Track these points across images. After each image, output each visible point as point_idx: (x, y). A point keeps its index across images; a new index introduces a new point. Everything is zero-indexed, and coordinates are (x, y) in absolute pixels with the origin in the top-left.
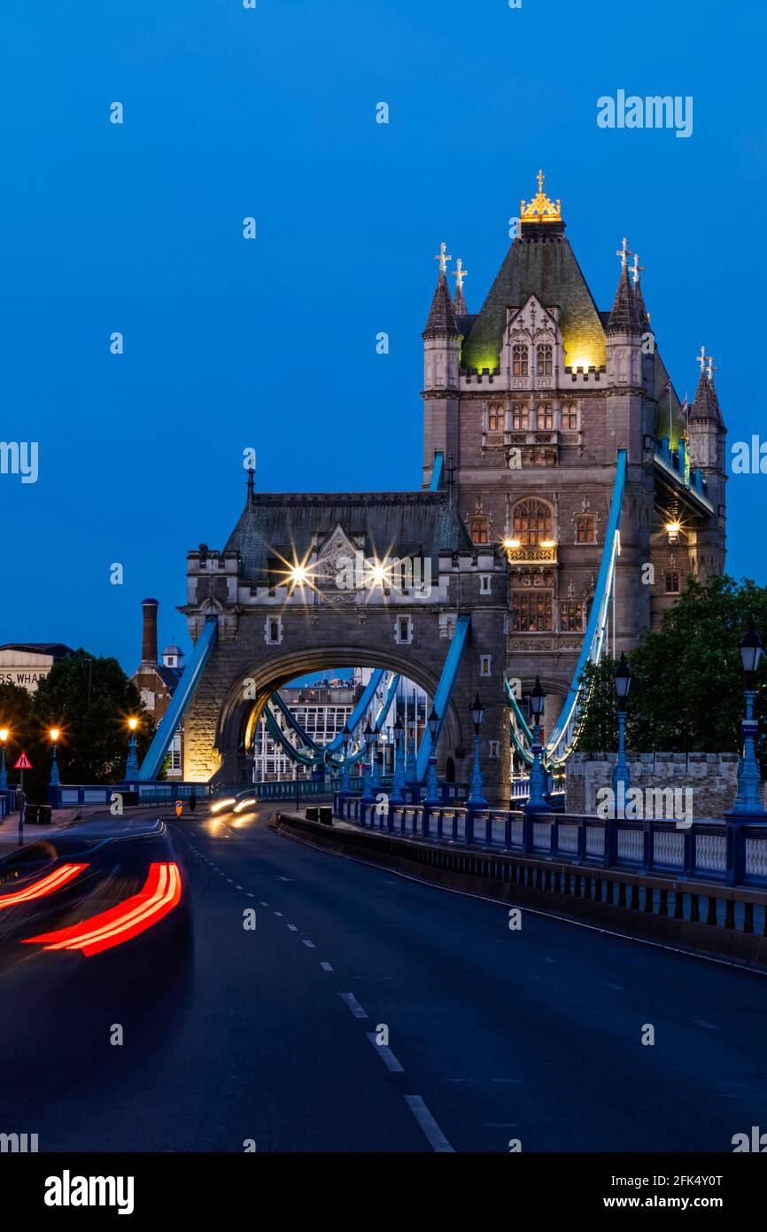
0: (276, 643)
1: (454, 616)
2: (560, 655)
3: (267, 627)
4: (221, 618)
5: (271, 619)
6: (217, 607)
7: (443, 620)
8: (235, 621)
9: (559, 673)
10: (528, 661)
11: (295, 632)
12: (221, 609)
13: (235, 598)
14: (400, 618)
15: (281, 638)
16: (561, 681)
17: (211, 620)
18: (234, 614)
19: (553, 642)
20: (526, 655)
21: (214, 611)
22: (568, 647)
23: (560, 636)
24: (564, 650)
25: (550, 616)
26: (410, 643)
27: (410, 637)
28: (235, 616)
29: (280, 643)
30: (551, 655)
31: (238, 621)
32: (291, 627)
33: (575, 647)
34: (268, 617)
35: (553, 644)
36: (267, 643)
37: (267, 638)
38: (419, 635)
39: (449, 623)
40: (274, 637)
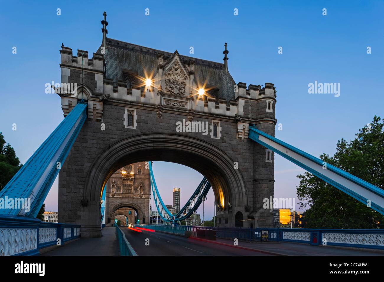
0: (132, 128)
1: (247, 125)
2: (134, 198)
3: (126, 116)
4: (91, 103)
5: (128, 110)
6: (87, 94)
7: (241, 126)
8: (102, 106)
9: (133, 202)
10: (126, 199)
11: (146, 122)
12: (91, 95)
13: (102, 90)
14: (214, 122)
15: (136, 124)
16: (134, 204)
17: (82, 103)
18: (100, 101)
19: (132, 195)
20: (126, 198)
21: (85, 97)
22: (135, 196)
23: (134, 194)
24: (134, 197)
25: (131, 189)
26: (219, 138)
27: (220, 135)
28: (102, 103)
29: (135, 128)
30: (132, 198)
31: (104, 107)
32: (143, 118)
33: (137, 196)
34: (126, 109)
35: (132, 196)
36: (126, 127)
37: (126, 123)
38: (225, 135)
39: (244, 129)
40: (131, 123)
